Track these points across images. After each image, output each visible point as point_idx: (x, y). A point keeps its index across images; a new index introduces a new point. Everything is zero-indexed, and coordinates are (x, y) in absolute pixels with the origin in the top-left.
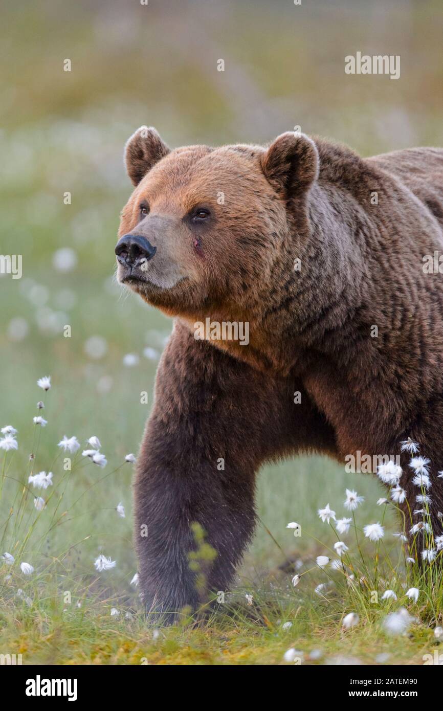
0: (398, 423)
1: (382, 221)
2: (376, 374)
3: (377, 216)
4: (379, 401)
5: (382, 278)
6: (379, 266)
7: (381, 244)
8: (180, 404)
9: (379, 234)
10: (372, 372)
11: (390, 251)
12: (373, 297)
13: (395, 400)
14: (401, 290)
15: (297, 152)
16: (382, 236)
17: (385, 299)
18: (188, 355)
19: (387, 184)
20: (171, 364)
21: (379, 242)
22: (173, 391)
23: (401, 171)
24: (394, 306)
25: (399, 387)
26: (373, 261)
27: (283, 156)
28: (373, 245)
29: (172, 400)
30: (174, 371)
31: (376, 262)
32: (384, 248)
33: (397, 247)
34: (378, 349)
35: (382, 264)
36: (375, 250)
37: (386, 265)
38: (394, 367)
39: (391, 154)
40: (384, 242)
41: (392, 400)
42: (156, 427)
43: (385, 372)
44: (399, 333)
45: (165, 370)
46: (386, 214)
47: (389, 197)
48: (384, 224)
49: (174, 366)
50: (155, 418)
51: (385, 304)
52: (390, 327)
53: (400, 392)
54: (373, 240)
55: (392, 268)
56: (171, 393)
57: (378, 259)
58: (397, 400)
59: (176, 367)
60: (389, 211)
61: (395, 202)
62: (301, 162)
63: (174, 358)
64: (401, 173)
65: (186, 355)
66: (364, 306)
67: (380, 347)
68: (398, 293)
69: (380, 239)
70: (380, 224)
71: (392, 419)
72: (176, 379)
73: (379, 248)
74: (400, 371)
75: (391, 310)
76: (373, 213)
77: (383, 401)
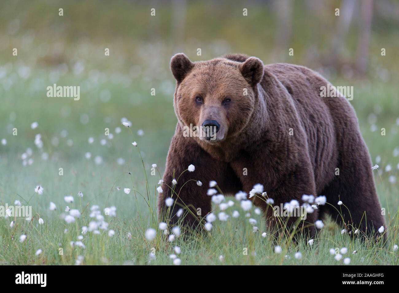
0: (275, 184)
1: (272, 95)
2: (268, 162)
3: (269, 92)
4: (267, 174)
5: (273, 119)
6: (272, 113)
7: (272, 105)
8: (180, 169)
9: (271, 100)
10: (266, 162)
11: (276, 108)
12: (271, 127)
13: (274, 174)
14: (280, 125)
15: (255, 67)
16: (272, 101)
17: (275, 129)
18: (186, 149)
19: (273, 79)
20: (178, 152)
21: (271, 103)
22: (177, 163)
23: (275, 72)
24: (278, 132)
25: (277, 168)
26: (270, 111)
27: (249, 69)
28: (269, 104)
29: (176, 167)
30: (179, 155)
31: (271, 112)
32: (273, 106)
33: (278, 106)
34: (270, 151)
35: (273, 113)
36: (270, 107)
37: (275, 114)
38: (276, 159)
39: (270, 65)
40: (273, 104)
41: (273, 174)
42: (168, 178)
43: (271, 161)
44: (279, 144)
45: (174, 154)
46: (273, 92)
47: (274, 85)
48: (272, 96)
49: (179, 153)
50: (167, 174)
51: (275, 131)
52: (276, 141)
53: (277, 170)
54: (269, 102)
55: (277, 115)
56: (176, 164)
57: (271, 110)
58: (275, 174)
59: (180, 153)
60: (274, 91)
61: (276, 88)
62: (257, 71)
63: (179, 149)
64: (275, 73)
65: (185, 149)
66: (268, 131)
67: (271, 150)
68: (280, 127)
69: (272, 102)
70: (271, 96)
71: (273, 182)
72: (180, 158)
73: (271, 106)
74: (279, 161)
75: (277, 133)
76: (268, 91)
77: (269, 174)
